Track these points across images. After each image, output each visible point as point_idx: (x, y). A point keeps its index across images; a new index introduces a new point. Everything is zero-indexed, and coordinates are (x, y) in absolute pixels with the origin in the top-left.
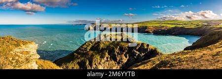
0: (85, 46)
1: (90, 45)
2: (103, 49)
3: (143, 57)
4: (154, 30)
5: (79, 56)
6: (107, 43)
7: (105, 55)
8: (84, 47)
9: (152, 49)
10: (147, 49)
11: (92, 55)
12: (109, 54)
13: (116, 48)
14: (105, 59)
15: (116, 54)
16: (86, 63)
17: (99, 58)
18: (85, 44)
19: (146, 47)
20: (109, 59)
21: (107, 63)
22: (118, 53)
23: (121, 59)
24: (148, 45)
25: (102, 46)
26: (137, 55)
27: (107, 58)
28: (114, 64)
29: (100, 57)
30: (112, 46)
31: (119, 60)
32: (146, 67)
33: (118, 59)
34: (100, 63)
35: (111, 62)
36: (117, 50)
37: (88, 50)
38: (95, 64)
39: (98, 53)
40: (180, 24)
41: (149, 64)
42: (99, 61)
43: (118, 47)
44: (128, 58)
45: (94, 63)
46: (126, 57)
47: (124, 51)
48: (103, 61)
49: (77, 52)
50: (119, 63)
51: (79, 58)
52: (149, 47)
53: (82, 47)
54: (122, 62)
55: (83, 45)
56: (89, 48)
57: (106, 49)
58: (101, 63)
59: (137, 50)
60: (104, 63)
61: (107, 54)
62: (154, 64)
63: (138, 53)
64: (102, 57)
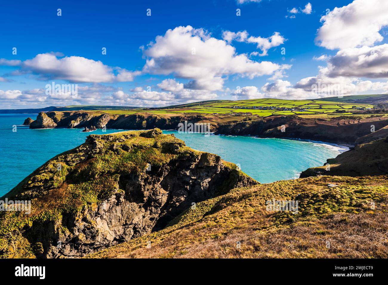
0: (44, 175)
7: (111, 189)
8: (40, 177)
10: (216, 167)
12: (122, 186)
13: (142, 168)
14: (113, 199)
15: (142, 184)
16: (53, 222)
17: (94, 199)
18: (44, 167)
20: (122, 199)
21: (118, 208)
22: (146, 180)
23: (155, 194)
24: (218, 159)
25: (100, 166)
26: (191, 181)
27: (118, 196)
28: (137, 209)
29: (98, 198)
31: (150, 197)
33: (147, 195)
34: (97, 214)
35: (128, 205)
36: (143, 174)
37: (56, 185)
38: (84, 219)
40: (283, 109)
42: (94, 208)
43: (148, 166)
44: (170, 189)
45: (79, 217)
46: (166, 188)
47: (160, 175)
48: (106, 206)
50: (147, 205)
52: (221, 162)
53: (32, 178)
54: (155, 201)
56: (59, 178)
57: (114, 174)
58: (102, 212)
59: (191, 171)
60: (110, 210)
61: (117, 186)
63: (193, 177)
64: (103, 197)
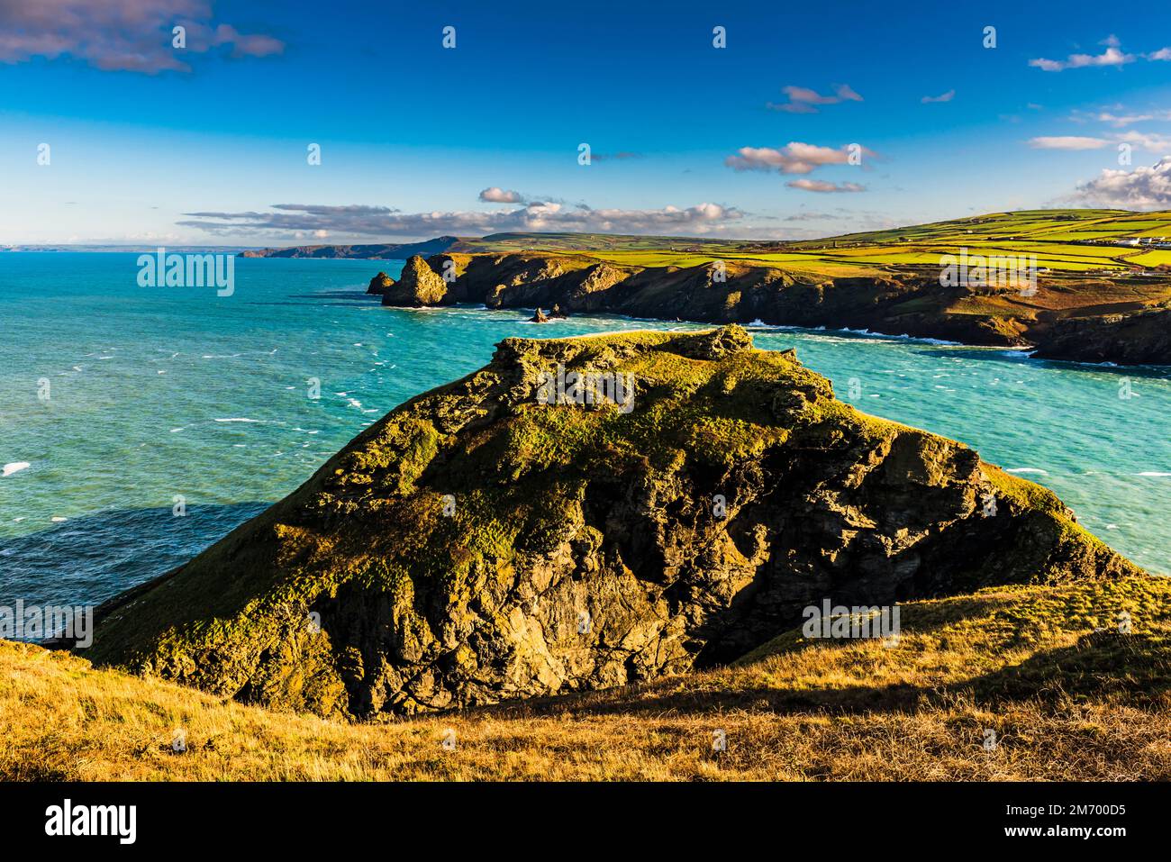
0: (376, 456)
1: (420, 437)
2: (541, 478)
3: (909, 568)
4: (1044, 315)
5: (325, 545)
6: (575, 416)
7: (557, 521)
8: (364, 460)
9: (1003, 504)
10: (953, 495)
11: (448, 531)
12: (594, 516)
13: (662, 464)
14: (562, 555)
15: (661, 519)
16: (390, 599)
17: (504, 548)
18: (377, 431)
19: (939, 478)
20: (592, 561)
21: (580, 590)
22: (673, 508)
23: (705, 561)
24: (964, 461)
25: (529, 444)
26: (847, 536)
27: (579, 549)
28: (639, 604)
29: (518, 544)
30: (620, 446)
31: (685, 571)
32: (928, 658)
33: (674, 559)
34: (513, 596)
35: (610, 586)
36: (665, 485)
37: (406, 488)
38: (475, 605)
39: (500, 509)
41: (965, 633)
42: (506, 575)
43: (680, 459)
44: (762, 554)
45: (459, 597)
46: (747, 548)
48: (541, 575)
49: (297, 508)
50: (678, 595)
51: (325, 565)
52: (981, 475)
53: (345, 459)
54: (706, 585)
55: (360, 443)
56: (413, 469)
57: (570, 475)
58: (526, 591)
59: (849, 497)
60: (552, 589)
61: (576, 514)
62: (1016, 643)
63: (858, 519)
64: (533, 543)
